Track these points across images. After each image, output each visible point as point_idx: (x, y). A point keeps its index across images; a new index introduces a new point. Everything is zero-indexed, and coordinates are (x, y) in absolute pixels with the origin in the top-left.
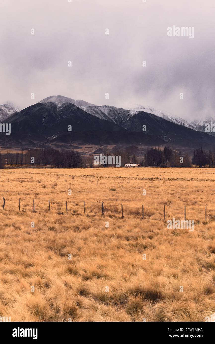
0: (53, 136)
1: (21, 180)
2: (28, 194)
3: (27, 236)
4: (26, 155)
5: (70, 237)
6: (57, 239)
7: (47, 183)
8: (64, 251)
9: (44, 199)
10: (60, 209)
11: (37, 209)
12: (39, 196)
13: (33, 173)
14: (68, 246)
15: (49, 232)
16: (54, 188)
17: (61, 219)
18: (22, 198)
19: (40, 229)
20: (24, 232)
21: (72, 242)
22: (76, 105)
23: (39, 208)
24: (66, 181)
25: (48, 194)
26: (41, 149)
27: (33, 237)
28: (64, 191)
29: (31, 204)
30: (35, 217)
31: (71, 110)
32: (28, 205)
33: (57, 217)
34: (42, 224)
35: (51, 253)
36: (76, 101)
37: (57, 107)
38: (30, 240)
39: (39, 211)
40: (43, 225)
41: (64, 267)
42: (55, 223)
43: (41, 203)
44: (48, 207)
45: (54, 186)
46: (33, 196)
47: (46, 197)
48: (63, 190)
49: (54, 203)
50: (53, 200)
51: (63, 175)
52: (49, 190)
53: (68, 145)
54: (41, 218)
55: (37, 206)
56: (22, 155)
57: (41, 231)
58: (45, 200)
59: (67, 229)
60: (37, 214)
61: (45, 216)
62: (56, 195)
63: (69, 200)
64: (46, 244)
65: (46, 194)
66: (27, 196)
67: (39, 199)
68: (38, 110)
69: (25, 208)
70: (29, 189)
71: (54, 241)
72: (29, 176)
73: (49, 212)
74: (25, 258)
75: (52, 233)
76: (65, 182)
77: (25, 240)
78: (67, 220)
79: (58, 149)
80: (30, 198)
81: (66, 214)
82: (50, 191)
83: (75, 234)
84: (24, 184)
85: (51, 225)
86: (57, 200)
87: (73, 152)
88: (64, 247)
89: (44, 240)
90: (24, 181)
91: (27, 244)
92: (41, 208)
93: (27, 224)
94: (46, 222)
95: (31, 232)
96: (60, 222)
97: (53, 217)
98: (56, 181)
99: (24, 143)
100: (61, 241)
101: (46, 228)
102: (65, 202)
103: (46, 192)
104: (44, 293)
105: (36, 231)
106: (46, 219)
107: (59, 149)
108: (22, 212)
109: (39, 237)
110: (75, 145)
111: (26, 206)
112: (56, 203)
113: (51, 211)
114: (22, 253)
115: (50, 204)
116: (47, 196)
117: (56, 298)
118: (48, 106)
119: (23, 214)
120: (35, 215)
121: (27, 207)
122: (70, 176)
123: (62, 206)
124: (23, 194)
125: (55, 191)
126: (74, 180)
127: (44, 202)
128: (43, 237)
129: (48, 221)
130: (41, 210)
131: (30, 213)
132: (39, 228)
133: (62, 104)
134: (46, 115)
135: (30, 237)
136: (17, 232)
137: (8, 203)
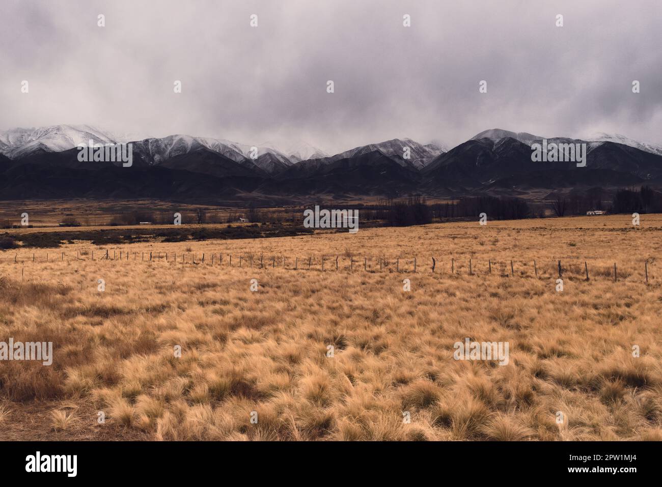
0: (490, 181)
1: (453, 236)
2: (462, 253)
3: (464, 304)
4: (457, 205)
5: (518, 305)
6: (502, 308)
7: (485, 238)
8: (512, 322)
9: (483, 258)
10: (504, 270)
11: (475, 271)
12: (477, 255)
13: (468, 228)
14: (517, 316)
15: (492, 299)
16: (495, 245)
17: (506, 283)
18: (455, 258)
19: (479, 296)
20: (460, 299)
21: (521, 311)
22: (518, 139)
23: (476, 269)
24: (509, 235)
25: (488, 253)
26: (476, 197)
27: (472, 304)
28: (508, 248)
29: (468, 265)
30: (473, 281)
31: (511, 147)
32: (463, 266)
33: (499, 280)
34: (482, 289)
35: (495, 324)
36: (519, 134)
37: (493, 144)
38: (468, 309)
39: (477, 274)
40: (483, 291)
41: (514, 342)
42: (499, 288)
43: (480, 264)
44: (488, 268)
45: (495, 242)
46: (468, 256)
47: (485, 256)
48: (507, 246)
49: (495, 263)
50: (495, 260)
51: (505, 229)
52: (488, 247)
53: (509, 190)
54: (481, 282)
55: (475, 267)
56: (453, 205)
57: (482, 298)
58: (483, 260)
59: (514, 294)
60: (475, 277)
61: (485, 280)
62: (497, 253)
63: (515, 259)
64: (488, 314)
65: (485, 252)
66: (461, 255)
67: (477, 258)
68: (470, 148)
69: (459, 270)
70: (463, 247)
71: (498, 310)
72: (462, 231)
73: (490, 274)
75: (495, 301)
76: (508, 237)
77: (462, 309)
78: (514, 284)
79: (497, 196)
80: (465, 257)
81: (512, 276)
82: (490, 249)
83: (525, 301)
84: (456, 241)
85: (494, 291)
86: (499, 259)
87: (517, 199)
88: (512, 317)
89: (486, 308)
90: (456, 237)
91: (465, 313)
92: (479, 270)
93: (463, 289)
94: (486, 287)
95: (469, 299)
96: (505, 286)
97: (495, 280)
98: (496, 235)
99: (455, 191)
100: (507, 310)
101: (487, 295)
102: (510, 262)
103: (484, 250)
104: (488, 373)
105: (474, 298)
106: (487, 283)
107: (499, 196)
108: (456, 275)
109: (479, 304)
110: (519, 190)
111: (461, 268)
112: (498, 263)
113: (493, 272)
114: (459, 325)
115: (491, 264)
116: (486, 254)
117: (505, 380)
118: (482, 143)
119: (458, 276)
120: (473, 279)
121: (463, 269)
122: (514, 229)
123: (506, 266)
124: (457, 253)
125: (496, 249)
126: (519, 234)
127: (482, 262)
128: (484, 305)
129: (489, 286)
130: (479, 273)
131: (466, 276)
132: (478, 294)
133: (500, 139)
134: (480, 154)
135: (468, 305)
136: (452, 299)
137: (438, 264)
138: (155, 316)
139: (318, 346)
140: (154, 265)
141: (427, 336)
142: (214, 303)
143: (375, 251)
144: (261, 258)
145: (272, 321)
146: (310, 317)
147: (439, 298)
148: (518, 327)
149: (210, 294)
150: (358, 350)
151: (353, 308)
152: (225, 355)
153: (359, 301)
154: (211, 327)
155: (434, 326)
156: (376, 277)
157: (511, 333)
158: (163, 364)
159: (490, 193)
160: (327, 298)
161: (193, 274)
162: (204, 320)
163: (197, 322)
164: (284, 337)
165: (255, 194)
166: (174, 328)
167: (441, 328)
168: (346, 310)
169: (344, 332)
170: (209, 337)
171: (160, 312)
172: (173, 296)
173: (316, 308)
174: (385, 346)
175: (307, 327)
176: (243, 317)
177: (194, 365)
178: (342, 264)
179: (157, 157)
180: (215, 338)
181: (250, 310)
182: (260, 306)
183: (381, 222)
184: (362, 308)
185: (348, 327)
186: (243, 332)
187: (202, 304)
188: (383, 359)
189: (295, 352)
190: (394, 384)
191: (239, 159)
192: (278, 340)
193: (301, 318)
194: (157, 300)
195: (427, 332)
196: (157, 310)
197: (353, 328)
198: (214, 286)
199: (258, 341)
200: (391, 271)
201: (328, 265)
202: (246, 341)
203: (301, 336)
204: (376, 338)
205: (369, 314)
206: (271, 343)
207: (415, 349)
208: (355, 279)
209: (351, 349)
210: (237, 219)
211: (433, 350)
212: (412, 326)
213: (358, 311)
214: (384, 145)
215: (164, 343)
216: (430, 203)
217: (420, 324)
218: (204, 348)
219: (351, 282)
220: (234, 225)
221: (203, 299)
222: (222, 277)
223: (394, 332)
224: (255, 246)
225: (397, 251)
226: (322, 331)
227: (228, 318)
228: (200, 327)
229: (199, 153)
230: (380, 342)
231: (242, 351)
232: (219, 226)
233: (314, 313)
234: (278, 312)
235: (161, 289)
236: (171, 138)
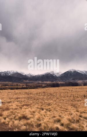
0: (71, 79)
3: (66, 102)
7: (70, 90)
8: (75, 106)
10: (74, 96)
18: (64, 94)
19: (69, 101)
21: (77, 104)
23: (68, 96)
24: (75, 89)
26: (68, 82)
27: (67, 102)
28: (74, 92)
32: (66, 95)
33: (73, 98)
35: (72, 107)
38: (67, 103)
41: (75, 110)
44: (71, 96)
46: (67, 93)
52: (71, 92)
54: (69, 98)
56: (64, 83)
59: (76, 101)
63: (76, 94)
64: (70, 104)
68: (67, 73)
70: (66, 91)
71: (73, 104)
72: (66, 88)
74: (66, 108)
75: (72, 102)
78: (76, 99)
83: (78, 102)
84: (64, 90)
85: (72, 100)
86: (73, 94)
87: (76, 83)
91: (66, 104)
93: (66, 100)
96: (74, 99)
98: (72, 89)
99: (64, 81)
100: (74, 104)
104: (71, 116)
107: (73, 82)
108: (64, 97)
114: (65, 106)
117: (74, 117)
118: (70, 72)
127: (70, 94)
128: (70, 103)
131: (66, 97)
133: (73, 71)
134: (69, 74)
136: (64, 101)
137: (61, 95)
138: (9, 104)
139: (39, 110)
140: (9, 94)
141: (59, 109)
142: (20, 101)
143: (49, 92)
144: (28, 93)
145: (30, 105)
146: (37, 104)
147: (61, 101)
148: (76, 107)
149: (19, 100)
150: (46, 111)
151: (45, 103)
152: (21, 111)
153: (46, 101)
154: (19, 106)
155: (60, 106)
156: (49, 97)
157: (75, 108)
158: (10, 112)
159: (71, 81)
160: (40, 101)
161: (16, 96)
162: (18, 104)
163: (17, 105)
164: (32, 108)
165: (27, 81)
166: (12, 106)
167: (62, 107)
168: (44, 103)
169: (43, 107)
170: (19, 108)
171: (10, 103)
172: (12, 100)
173: (38, 102)
174: (51, 110)
175: (36, 106)
176: (25, 104)
177: (16, 113)
178: (43, 94)
179: (9, 74)
180: (20, 108)
181: (26, 103)
182: (28, 102)
183: (50, 86)
184: (47, 103)
185: (44, 106)
186: (25, 107)
187: (17, 101)
188: (51, 112)
189: (34, 111)
190: (53, 117)
191: (24, 75)
192: (31, 108)
193: (35, 104)
194: (9, 100)
195: (59, 108)
196: (9, 102)
197: (45, 106)
198: (20, 98)
199: (27, 109)
200: (52, 96)
201: (40, 94)
202: (25, 109)
203: (35, 108)
204: (49, 108)
205: (48, 104)
206: (30, 109)
207: (57, 111)
208: (45, 97)
209: (45, 111)
210: (24, 86)
211: (60, 111)
212: (56, 106)
213: (46, 103)
214: (51, 72)
215: (10, 109)
216: (59, 83)
217: (57, 106)
218: (18, 110)
219: (45, 98)
220: (23, 87)
221: (17, 100)
222: (21, 96)
223: (52, 107)
224: (27, 91)
225: (53, 92)
226: (39, 107)
227: (22, 104)
228: (17, 106)
229: (17, 74)
230: (50, 109)
231: (24, 110)
232: (20, 87)
233: (38, 103)
234: (31, 103)
235: (10, 99)
236: (12, 71)
